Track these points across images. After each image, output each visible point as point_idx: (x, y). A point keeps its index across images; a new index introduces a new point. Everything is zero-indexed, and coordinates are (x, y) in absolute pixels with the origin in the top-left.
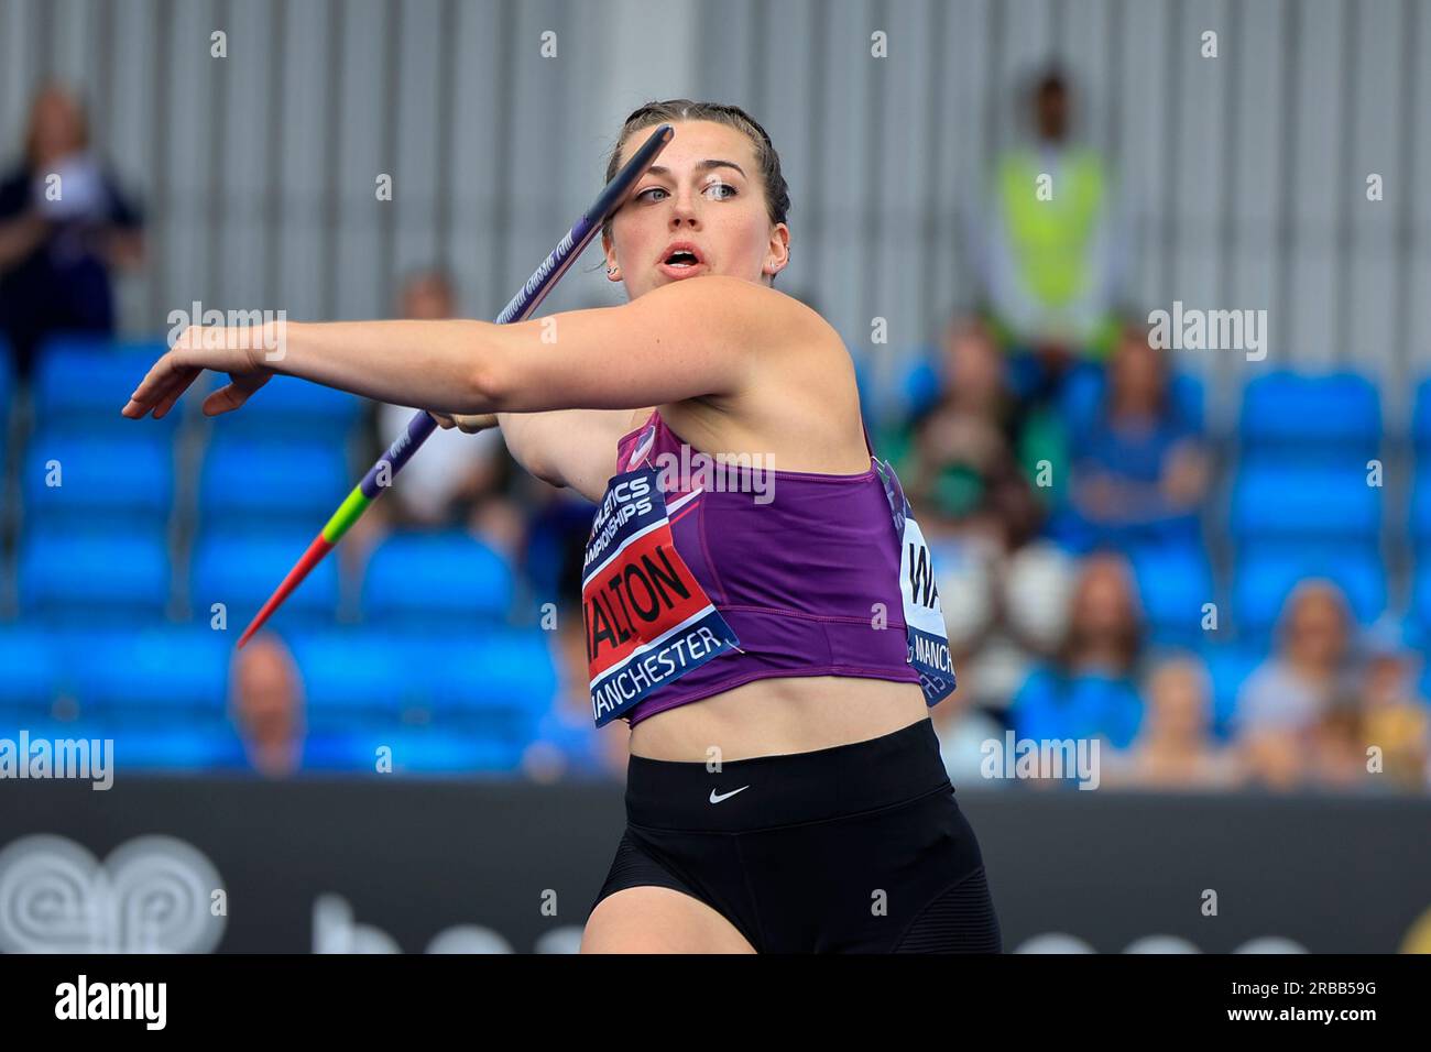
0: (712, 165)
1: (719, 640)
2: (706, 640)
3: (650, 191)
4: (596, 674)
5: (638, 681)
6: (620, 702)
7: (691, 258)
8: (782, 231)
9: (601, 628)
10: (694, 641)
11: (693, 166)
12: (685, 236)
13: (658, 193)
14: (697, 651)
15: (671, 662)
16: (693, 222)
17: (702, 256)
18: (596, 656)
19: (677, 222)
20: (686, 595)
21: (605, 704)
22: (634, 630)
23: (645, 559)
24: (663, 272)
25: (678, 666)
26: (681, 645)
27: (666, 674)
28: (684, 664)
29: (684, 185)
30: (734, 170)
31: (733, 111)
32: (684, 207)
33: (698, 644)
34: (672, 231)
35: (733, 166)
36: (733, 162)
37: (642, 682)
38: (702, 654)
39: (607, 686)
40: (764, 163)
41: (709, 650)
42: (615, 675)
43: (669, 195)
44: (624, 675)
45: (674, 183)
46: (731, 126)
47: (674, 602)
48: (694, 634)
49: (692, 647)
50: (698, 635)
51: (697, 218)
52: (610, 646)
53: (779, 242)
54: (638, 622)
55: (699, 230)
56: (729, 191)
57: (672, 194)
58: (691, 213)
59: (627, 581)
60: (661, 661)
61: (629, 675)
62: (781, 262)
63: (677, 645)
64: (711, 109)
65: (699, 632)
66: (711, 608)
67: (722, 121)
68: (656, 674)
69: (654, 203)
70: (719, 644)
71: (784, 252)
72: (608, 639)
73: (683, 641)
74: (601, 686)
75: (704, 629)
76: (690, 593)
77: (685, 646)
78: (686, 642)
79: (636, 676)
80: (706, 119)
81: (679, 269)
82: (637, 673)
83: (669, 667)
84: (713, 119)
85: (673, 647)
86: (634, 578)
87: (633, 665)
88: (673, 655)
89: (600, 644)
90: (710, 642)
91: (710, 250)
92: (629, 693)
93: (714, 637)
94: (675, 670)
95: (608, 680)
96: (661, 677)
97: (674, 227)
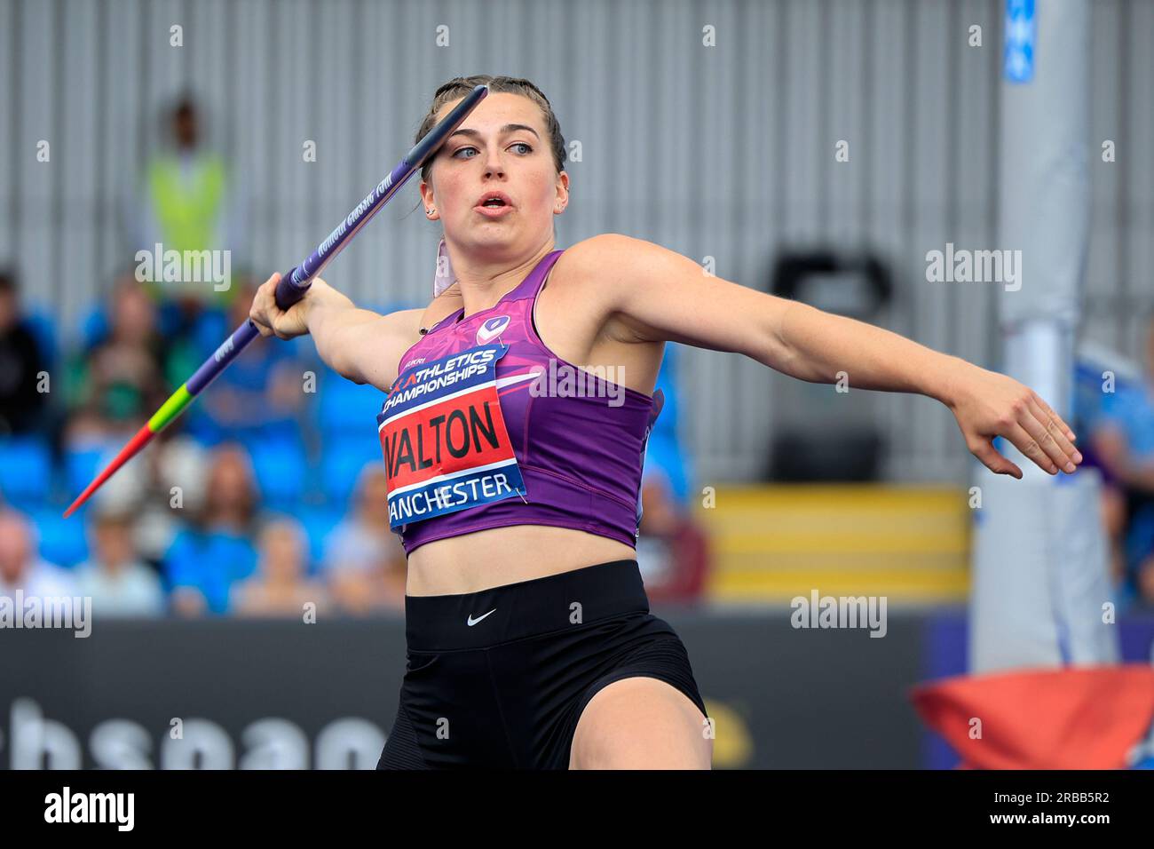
0: (514, 128)
1: (511, 486)
2: (499, 484)
3: (464, 149)
4: (393, 489)
5: (431, 503)
6: (409, 514)
7: (500, 201)
8: (564, 177)
9: (405, 453)
10: (487, 482)
11: (498, 130)
12: (494, 187)
13: (470, 151)
14: (489, 491)
15: (465, 495)
16: (501, 175)
17: (510, 201)
18: (396, 474)
19: (488, 175)
20: (495, 444)
21: (395, 513)
22: (439, 461)
23: (472, 409)
24: (480, 213)
25: (470, 500)
26: (476, 483)
27: (458, 503)
28: (475, 498)
29: (492, 145)
30: (530, 132)
31: (524, 83)
32: (494, 164)
33: (491, 486)
34: (484, 182)
35: (530, 129)
36: (530, 126)
37: (434, 504)
38: (494, 494)
39: (401, 501)
40: (550, 124)
41: (500, 492)
42: (411, 493)
43: (479, 153)
44: (421, 496)
45: (483, 143)
46: (522, 95)
47: (482, 447)
48: (490, 477)
49: (485, 487)
50: (493, 479)
51: (505, 171)
52: (410, 470)
53: (562, 187)
54: (446, 455)
55: (505, 181)
56: (526, 149)
57: (482, 151)
58: (500, 168)
59: (450, 421)
60: (455, 491)
61: (424, 496)
62: (564, 203)
63: (473, 482)
64: (508, 82)
65: (495, 476)
66: (513, 461)
67: (517, 93)
68: (450, 501)
69: (467, 159)
70: (509, 490)
71: (566, 194)
72: (409, 464)
73: (478, 480)
74: (396, 499)
75: (501, 475)
76: (500, 444)
77: (479, 485)
78: (481, 481)
79: (430, 498)
80: (506, 91)
81: (494, 210)
82: (432, 496)
83: (462, 498)
84: (510, 91)
85: (468, 483)
86: (457, 422)
87: (431, 489)
88: (468, 489)
89: (401, 466)
90: (502, 487)
91: (516, 196)
92: (419, 508)
93: (507, 483)
94: (468, 501)
95: (403, 495)
96: (454, 504)
97: (486, 179)
